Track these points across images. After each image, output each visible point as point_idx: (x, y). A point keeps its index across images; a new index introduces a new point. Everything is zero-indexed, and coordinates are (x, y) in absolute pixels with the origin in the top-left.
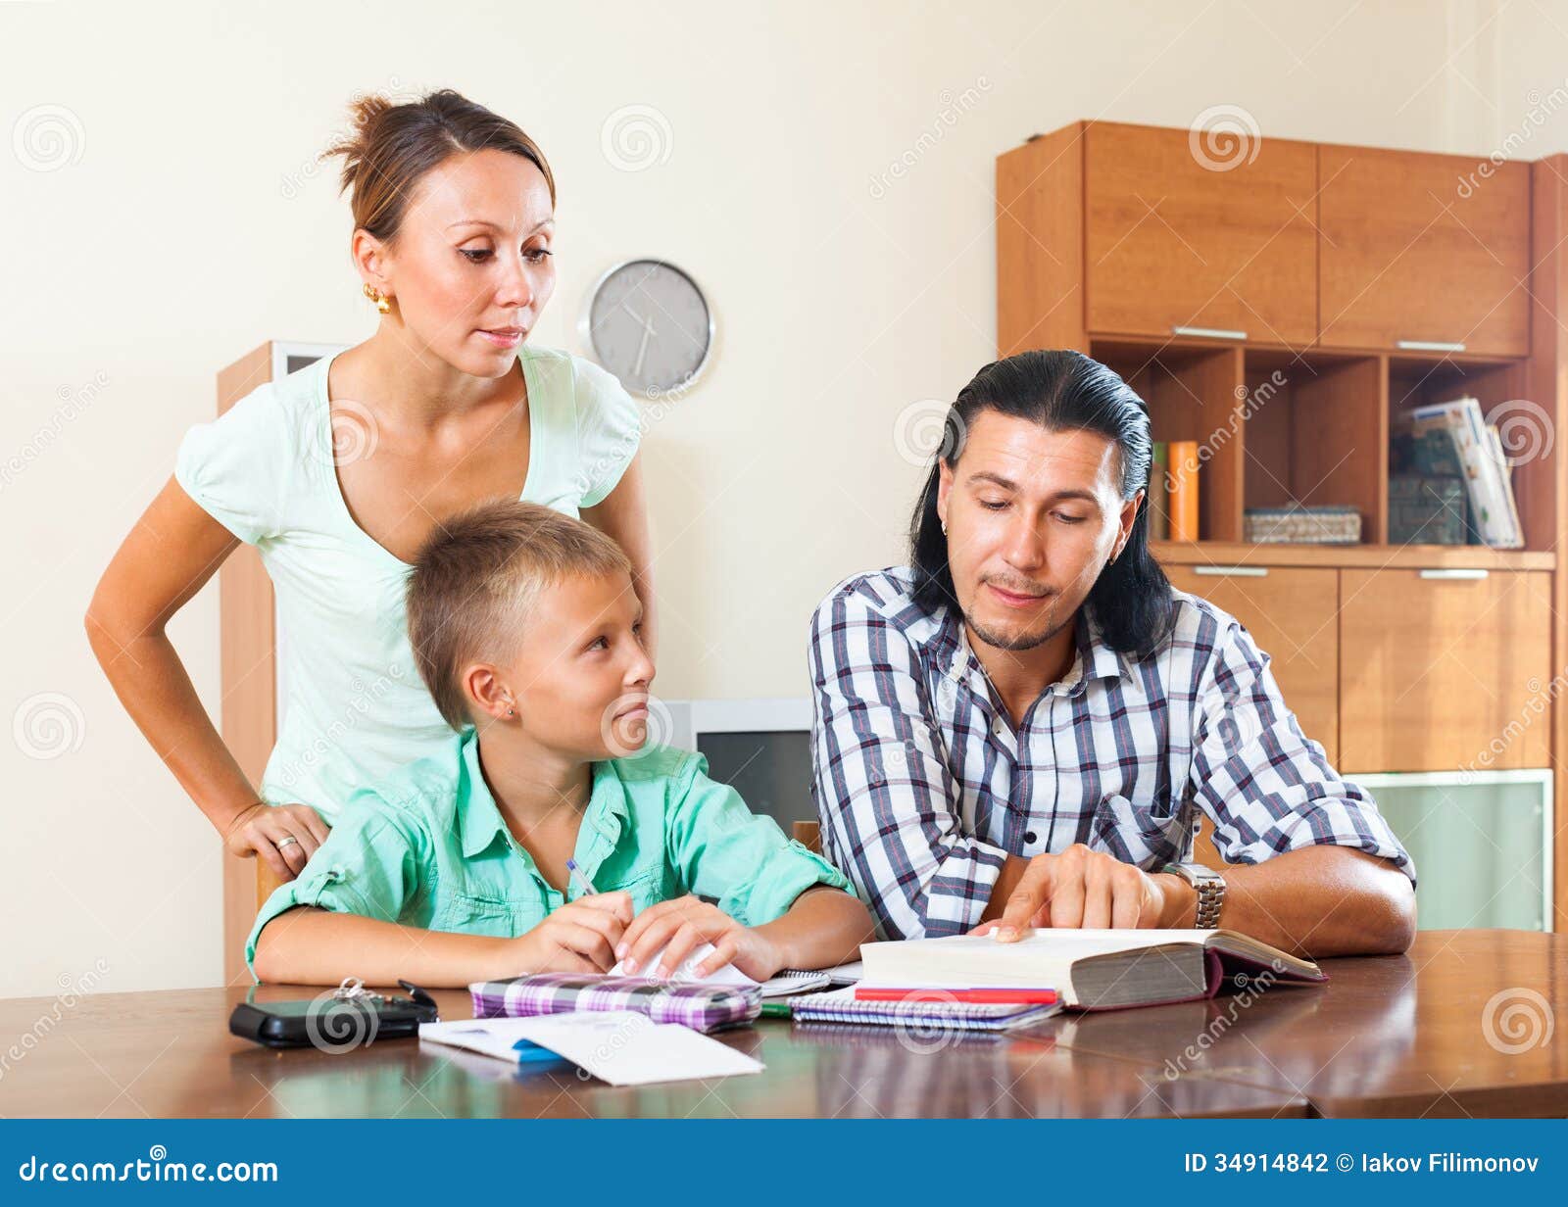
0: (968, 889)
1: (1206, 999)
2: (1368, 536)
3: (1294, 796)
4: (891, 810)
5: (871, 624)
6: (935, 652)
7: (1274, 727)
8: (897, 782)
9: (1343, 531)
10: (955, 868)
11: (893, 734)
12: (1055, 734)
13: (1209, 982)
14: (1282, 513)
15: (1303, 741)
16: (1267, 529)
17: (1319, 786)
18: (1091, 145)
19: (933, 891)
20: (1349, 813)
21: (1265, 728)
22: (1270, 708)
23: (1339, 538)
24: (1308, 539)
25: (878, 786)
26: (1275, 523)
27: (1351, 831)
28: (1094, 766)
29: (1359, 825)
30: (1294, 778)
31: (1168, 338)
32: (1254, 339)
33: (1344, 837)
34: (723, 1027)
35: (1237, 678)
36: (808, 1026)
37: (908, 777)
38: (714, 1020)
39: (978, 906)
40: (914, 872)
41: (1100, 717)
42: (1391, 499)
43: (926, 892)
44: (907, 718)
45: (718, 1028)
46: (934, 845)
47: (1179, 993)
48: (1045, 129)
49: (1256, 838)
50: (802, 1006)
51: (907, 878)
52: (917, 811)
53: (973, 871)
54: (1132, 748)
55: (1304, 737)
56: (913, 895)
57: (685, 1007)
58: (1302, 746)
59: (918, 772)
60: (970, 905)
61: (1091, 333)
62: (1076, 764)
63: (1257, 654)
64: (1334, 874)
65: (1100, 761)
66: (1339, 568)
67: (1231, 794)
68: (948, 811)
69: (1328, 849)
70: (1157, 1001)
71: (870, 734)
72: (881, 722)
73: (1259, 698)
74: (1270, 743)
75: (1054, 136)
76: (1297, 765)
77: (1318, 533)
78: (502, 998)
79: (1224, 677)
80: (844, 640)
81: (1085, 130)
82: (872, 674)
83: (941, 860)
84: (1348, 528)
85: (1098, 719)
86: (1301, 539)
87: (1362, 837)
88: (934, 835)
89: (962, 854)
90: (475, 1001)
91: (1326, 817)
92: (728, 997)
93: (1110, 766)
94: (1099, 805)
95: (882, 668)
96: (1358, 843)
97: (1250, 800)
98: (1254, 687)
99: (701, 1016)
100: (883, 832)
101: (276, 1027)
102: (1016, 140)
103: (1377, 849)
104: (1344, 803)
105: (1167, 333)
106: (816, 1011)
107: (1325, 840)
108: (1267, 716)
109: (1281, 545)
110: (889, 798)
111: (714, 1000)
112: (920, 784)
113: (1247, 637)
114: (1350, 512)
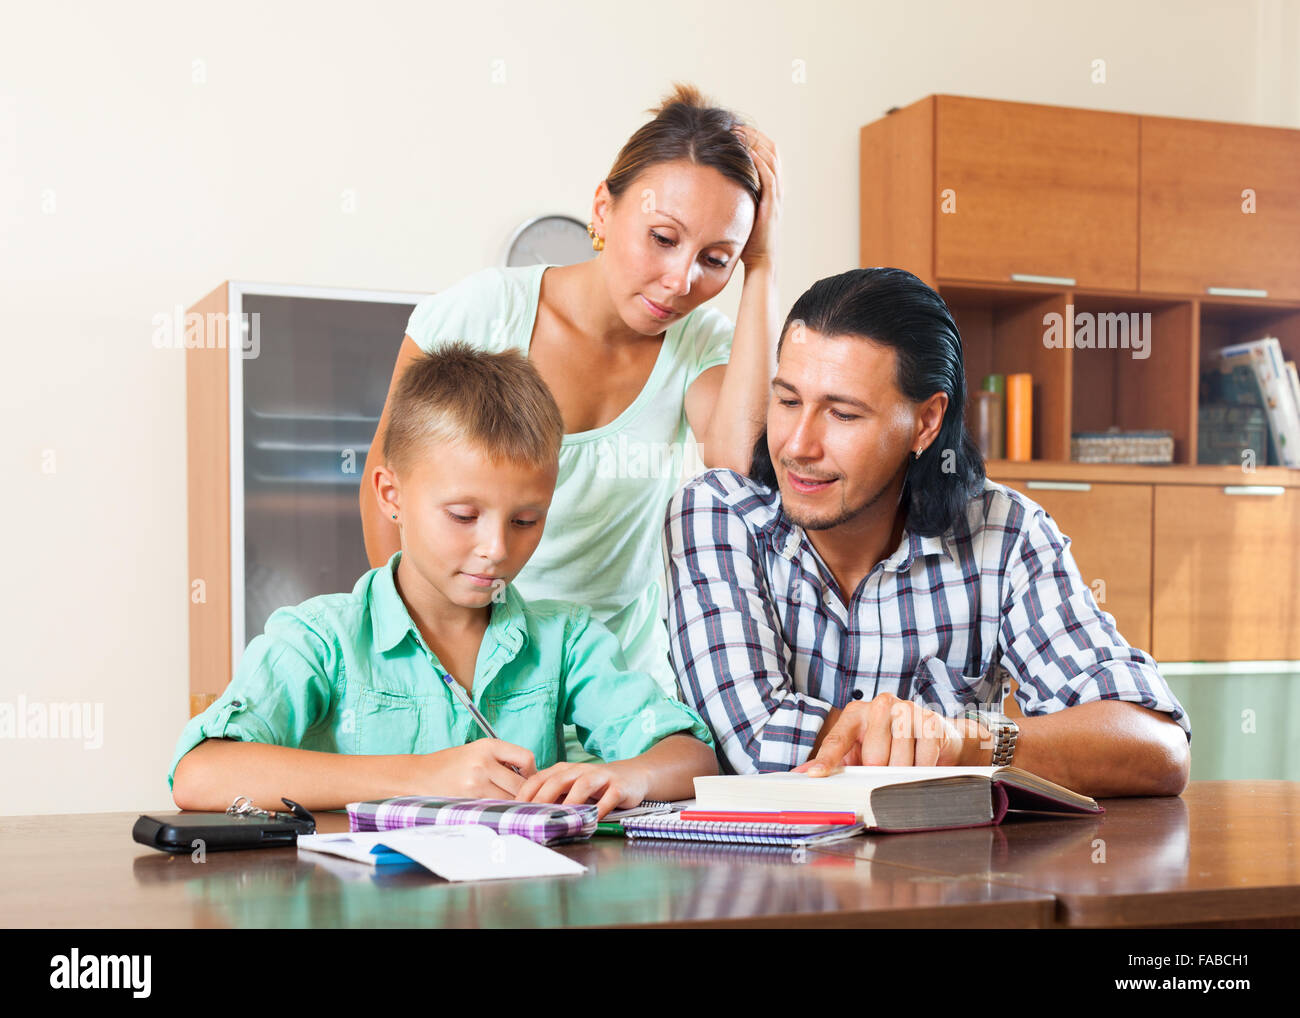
0: (796, 736)
1: (993, 825)
2: (1179, 457)
3: (1085, 658)
4: (728, 669)
5: (715, 510)
6: (770, 535)
7: (1071, 599)
8: (733, 645)
9: (1158, 453)
10: (784, 718)
11: (731, 605)
12: (881, 604)
13: (996, 811)
14: (1104, 436)
15: (1096, 612)
16: (1092, 451)
17: (1106, 651)
18: (941, 116)
19: (765, 738)
20: (1132, 673)
21: (1063, 600)
22: (1068, 583)
23: (1154, 459)
24: (1128, 460)
25: (717, 648)
26: (1099, 446)
27: (1133, 688)
28: (914, 632)
29: (1140, 683)
30: (1086, 643)
31: (1007, 284)
32: (1082, 285)
33: (1126, 693)
34: (562, 841)
35: (1041, 556)
36: (639, 843)
37: (744, 641)
38: (553, 834)
39: (804, 750)
40: (748, 722)
41: (920, 590)
42: (1201, 427)
43: (759, 738)
44: (743, 592)
45: (557, 842)
46: (766, 698)
47: (970, 820)
48: (902, 102)
49: (1050, 695)
50: (633, 825)
51: (742, 726)
52: (751, 669)
53: (800, 720)
54: (947, 616)
55: (1098, 609)
56: (747, 741)
57: (527, 823)
58: (1095, 616)
59: (752, 637)
60: (797, 749)
61: (939, 279)
62: (898, 630)
63: (1059, 537)
64: (1116, 724)
65: (919, 628)
66: (1153, 485)
67: (1031, 657)
68: (779, 669)
69: (1111, 704)
70: (950, 826)
71: (712, 605)
72: (721, 594)
73: (1059, 574)
74: (1067, 613)
75: (911, 109)
76: (1089, 633)
77: (1136, 454)
78: (374, 816)
79: (1029, 555)
80: (691, 524)
81: (936, 103)
82: (714, 553)
83: (772, 712)
84: (1163, 450)
85: (919, 592)
86: (1121, 460)
87: (1142, 693)
88: (766, 689)
89: (791, 706)
90: (351, 819)
91: (1111, 676)
92: (567, 815)
93: (928, 633)
94: (917, 667)
95: (723, 548)
96: (1139, 698)
97: (1046, 662)
98: (1055, 565)
99: (541, 831)
100: (721, 688)
101: (171, 835)
102: (876, 113)
103: (1156, 703)
104: (1128, 665)
105: (1006, 279)
106: (645, 830)
107: (1110, 696)
108: (1065, 590)
109: (1104, 464)
110: (727, 659)
111: (553, 817)
112: (754, 647)
113: (1052, 523)
114: (1163, 436)
